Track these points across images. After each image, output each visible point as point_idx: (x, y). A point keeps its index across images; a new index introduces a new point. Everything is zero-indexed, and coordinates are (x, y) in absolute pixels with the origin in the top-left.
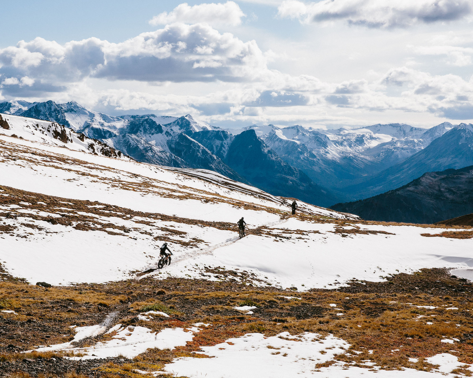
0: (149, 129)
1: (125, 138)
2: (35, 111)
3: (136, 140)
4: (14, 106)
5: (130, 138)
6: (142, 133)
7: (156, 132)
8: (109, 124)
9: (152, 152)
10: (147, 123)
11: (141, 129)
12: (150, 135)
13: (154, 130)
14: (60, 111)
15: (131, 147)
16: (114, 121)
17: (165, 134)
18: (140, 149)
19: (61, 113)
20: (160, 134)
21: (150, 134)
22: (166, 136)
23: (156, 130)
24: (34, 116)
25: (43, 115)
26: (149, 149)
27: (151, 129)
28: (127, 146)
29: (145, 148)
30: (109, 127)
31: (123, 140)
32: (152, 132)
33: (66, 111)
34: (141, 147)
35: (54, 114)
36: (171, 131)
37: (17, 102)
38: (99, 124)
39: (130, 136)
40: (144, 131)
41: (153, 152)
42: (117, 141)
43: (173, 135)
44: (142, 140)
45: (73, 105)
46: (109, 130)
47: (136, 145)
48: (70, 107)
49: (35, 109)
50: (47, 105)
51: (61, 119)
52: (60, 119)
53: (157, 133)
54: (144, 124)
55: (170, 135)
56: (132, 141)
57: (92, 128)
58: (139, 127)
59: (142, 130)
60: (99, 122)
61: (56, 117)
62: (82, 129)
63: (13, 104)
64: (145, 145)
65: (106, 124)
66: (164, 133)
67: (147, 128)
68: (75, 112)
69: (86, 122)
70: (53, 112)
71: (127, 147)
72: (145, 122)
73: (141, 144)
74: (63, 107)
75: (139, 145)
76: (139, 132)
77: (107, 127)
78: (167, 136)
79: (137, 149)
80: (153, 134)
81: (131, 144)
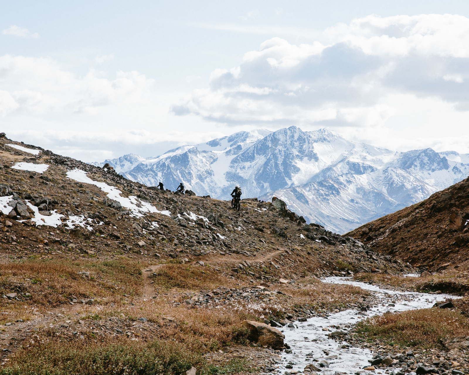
0: (428, 163)
1: (387, 174)
2: (272, 140)
3: (403, 176)
4: (253, 136)
5: (394, 174)
6: (418, 168)
7: (438, 167)
8: (374, 158)
9: (423, 192)
10: (425, 155)
11: (417, 163)
12: (430, 172)
13: (436, 165)
14: (306, 140)
15: (395, 185)
16: (382, 153)
17: (453, 170)
18: (406, 188)
19: (307, 142)
20: (444, 171)
21: (429, 170)
22: (453, 173)
23: (439, 164)
24: (270, 146)
25: (282, 145)
26: (419, 189)
27: (431, 163)
28: (388, 184)
29: (414, 187)
30: (373, 161)
31: (383, 176)
32: (433, 167)
33: (316, 141)
34: (408, 186)
35: (297, 144)
36: (461, 166)
37: (256, 132)
38: (359, 157)
39: (394, 171)
40: (421, 165)
41: (425, 193)
42: (374, 178)
43: (464, 172)
44: (411, 177)
45: (326, 133)
46: (372, 165)
47: (401, 183)
48: (321, 136)
49: (272, 137)
50: (289, 132)
51: (307, 151)
52: (305, 151)
53: (440, 169)
54: (421, 157)
55: (460, 171)
56: (397, 178)
57: (348, 162)
58: (413, 161)
59: (418, 165)
60: (360, 155)
61: (300, 148)
62: (335, 164)
63: (252, 134)
64: (414, 183)
65: (369, 157)
66: (450, 169)
67: (425, 161)
68: (329, 142)
69: (342, 155)
70: (296, 141)
71: (389, 186)
72: (423, 154)
73: (409, 181)
74: (311, 135)
75: (405, 184)
76: (413, 167)
77: (371, 161)
78: (455, 173)
79: (403, 188)
80: (433, 170)
81: (394, 181)
